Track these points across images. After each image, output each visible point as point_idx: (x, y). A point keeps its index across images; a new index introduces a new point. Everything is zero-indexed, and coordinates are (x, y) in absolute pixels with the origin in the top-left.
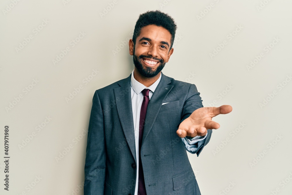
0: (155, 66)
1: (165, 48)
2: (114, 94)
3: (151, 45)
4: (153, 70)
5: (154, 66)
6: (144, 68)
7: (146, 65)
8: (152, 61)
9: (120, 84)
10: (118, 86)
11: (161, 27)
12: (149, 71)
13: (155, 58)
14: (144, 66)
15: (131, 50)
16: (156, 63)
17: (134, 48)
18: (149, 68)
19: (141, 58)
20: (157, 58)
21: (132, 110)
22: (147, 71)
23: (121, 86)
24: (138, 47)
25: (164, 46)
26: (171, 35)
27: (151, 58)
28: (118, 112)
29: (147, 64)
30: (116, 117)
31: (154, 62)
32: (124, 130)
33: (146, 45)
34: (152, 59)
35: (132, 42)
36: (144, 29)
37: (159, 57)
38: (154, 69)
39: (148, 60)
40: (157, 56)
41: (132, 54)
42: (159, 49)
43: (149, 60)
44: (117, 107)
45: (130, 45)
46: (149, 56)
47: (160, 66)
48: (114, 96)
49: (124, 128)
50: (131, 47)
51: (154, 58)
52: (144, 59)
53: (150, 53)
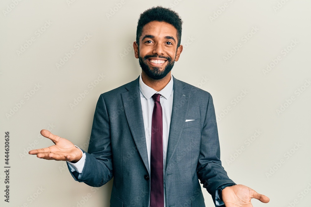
0: (163, 65)
1: (172, 44)
2: (122, 99)
3: (155, 43)
4: (161, 70)
5: (161, 66)
6: (151, 69)
7: (152, 66)
8: (158, 60)
9: (128, 88)
10: (126, 90)
11: (164, 23)
12: (156, 72)
13: (162, 56)
14: (151, 67)
15: (136, 53)
16: (163, 62)
17: (139, 50)
18: (156, 69)
19: (146, 59)
20: (163, 55)
21: (142, 117)
22: (155, 71)
23: (129, 90)
24: (142, 48)
25: (170, 43)
26: (176, 30)
27: (156, 57)
28: (128, 120)
29: (153, 64)
30: (125, 125)
31: (161, 61)
32: (135, 140)
33: (150, 44)
34: (158, 58)
35: (136, 44)
36: (145, 27)
37: (166, 55)
38: (161, 68)
39: (153, 59)
40: (163, 54)
41: (137, 56)
42: (165, 46)
43: (155, 59)
44: (126, 114)
45: (134, 48)
46: (154, 55)
47: (168, 65)
48: (122, 101)
49: (135, 137)
50: (136, 50)
51: (160, 57)
52: (150, 60)
53: (154, 52)
